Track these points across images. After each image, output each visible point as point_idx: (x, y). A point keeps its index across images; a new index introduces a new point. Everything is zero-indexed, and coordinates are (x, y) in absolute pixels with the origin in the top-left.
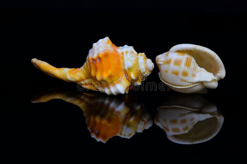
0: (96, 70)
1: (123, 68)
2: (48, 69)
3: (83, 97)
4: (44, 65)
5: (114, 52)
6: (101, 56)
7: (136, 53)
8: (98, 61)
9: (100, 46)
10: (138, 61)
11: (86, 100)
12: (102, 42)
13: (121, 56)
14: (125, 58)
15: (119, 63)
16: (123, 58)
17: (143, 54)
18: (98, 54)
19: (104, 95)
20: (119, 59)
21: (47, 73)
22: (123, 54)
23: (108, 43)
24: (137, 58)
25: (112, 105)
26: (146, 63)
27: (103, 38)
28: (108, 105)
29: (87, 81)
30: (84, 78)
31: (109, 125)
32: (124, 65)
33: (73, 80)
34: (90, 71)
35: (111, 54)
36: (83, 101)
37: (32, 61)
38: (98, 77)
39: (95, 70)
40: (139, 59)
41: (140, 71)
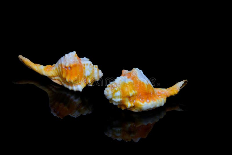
0: (67, 74)
1: (84, 75)
2: (29, 64)
3: (51, 87)
4: (27, 61)
5: (79, 63)
6: (72, 66)
7: (92, 65)
8: (69, 68)
9: (71, 58)
10: (94, 71)
11: (53, 89)
12: (72, 55)
13: (84, 66)
14: (86, 68)
15: (82, 72)
16: (84, 68)
17: (97, 66)
18: (69, 64)
19: (67, 89)
20: (82, 69)
21: (28, 66)
22: (84, 65)
23: (76, 56)
24: (94, 69)
25: (72, 97)
26: (98, 73)
27: (72, 51)
28: (69, 97)
29: (56, 78)
30: (54, 75)
31: (68, 110)
32: (85, 73)
33: (47, 75)
34: (61, 73)
35: (78, 65)
36: (50, 89)
37: (18, 57)
38: (68, 80)
39: (65, 74)
40: (95, 70)
41: (94, 78)
